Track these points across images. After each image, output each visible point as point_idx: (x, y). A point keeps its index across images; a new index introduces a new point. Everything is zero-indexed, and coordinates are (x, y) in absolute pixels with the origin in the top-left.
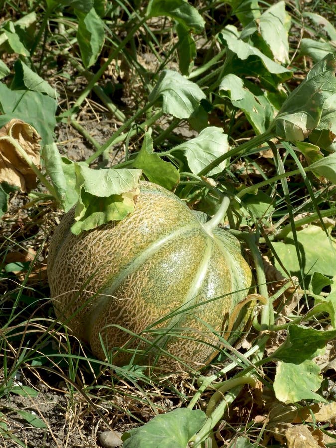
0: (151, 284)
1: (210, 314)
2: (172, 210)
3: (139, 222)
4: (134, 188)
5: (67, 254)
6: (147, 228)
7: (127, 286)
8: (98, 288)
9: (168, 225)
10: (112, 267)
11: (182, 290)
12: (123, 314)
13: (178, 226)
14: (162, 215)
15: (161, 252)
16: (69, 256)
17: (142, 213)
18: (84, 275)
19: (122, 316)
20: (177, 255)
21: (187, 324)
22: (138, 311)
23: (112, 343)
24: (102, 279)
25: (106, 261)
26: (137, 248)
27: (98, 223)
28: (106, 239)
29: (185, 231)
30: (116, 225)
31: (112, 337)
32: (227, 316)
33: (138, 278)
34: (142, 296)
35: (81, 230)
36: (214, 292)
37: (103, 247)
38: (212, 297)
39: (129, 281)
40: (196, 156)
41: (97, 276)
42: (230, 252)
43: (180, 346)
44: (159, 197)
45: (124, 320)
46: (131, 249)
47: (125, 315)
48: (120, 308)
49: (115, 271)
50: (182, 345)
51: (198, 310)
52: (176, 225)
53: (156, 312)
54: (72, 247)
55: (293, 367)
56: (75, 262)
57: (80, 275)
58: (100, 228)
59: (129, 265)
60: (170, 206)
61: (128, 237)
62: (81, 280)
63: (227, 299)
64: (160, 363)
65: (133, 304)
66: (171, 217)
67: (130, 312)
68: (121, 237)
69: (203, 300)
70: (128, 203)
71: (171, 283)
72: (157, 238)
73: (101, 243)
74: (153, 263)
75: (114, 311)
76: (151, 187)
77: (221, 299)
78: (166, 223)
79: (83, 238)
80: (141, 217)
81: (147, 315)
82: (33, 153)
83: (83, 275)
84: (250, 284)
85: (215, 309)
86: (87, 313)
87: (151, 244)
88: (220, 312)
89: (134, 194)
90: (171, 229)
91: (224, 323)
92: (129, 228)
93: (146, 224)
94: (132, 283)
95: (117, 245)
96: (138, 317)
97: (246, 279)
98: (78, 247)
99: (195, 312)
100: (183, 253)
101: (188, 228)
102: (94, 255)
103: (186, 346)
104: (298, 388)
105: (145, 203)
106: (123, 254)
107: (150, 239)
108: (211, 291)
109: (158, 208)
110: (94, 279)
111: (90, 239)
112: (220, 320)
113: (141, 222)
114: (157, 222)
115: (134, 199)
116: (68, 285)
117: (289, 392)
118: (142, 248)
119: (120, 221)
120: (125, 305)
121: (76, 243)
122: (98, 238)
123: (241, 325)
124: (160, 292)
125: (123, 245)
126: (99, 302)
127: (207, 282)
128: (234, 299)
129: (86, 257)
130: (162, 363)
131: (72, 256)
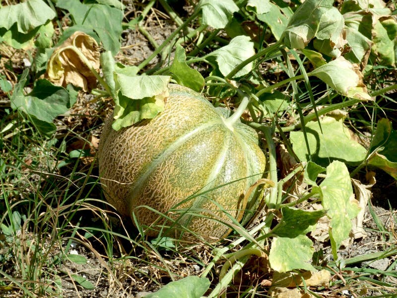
0: (177, 171)
1: (227, 195)
2: (196, 109)
3: (168, 120)
4: (163, 91)
5: (110, 146)
6: (174, 124)
7: (158, 173)
8: (135, 174)
9: (192, 122)
10: (146, 157)
11: (203, 175)
12: (155, 195)
13: (201, 122)
14: (188, 113)
15: (186, 145)
16: (112, 147)
17: (170, 112)
18: (124, 164)
19: (153, 197)
20: (199, 147)
21: (207, 204)
22: (166, 193)
23: (147, 219)
24: (138, 167)
25: (140, 152)
26: (166, 141)
27: (134, 121)
28: (141, 134)
29: (207, 127)
30: (149, 122)
31: (146, 215)
32: (242, 196)
33: (166, 166)
34: (169, 181)
35: (121, 126)
36: (230, 177)
37: (138, 141)
38: (229, 181)
39: (159, 169)
40: (226, 61)
41: (133, 165)
42: (247, 143)
43: (202, 222)
44: (186, 98)
45: (156, 200)
46: (161, 142)
47: (156, 197)
48: (152, 191)
49: (148, 161)
50: (204, 221)
51: (216, 192)
52: (200, 121)
53: (181, 194)
54: (114, 141)
55: (288, 241)
56: (116, 153)
57: (120, 163)
58: (136, 125)
59: (159, 155)
60: (194, 106)
61: (158, 132)
62: (121, 167)
63: (241, 183)
64: (186, 235)
65: (162, 187)
66: (195, 115)
67: (160, 195)
68: (152, 133)
69: (221, 184)
70: (159, 103)
71: (194, 170)
72: (183, 133)
73: (136, 137)
74: (179, 154)
75: (148, 193)
76: (181, 90)
77: (236, 182)
78: (191, 120)
79: (122, 133)
80: (169, 115)
81: (173, 197)
82: (93, 59)
83: (122, 163)
84: (264, 169)
85: (231, 191)
86: (127, 195)
87: (177, 138)
88: (236, 194)
89: (164, 96)
90: (195, 125)
91: (239, 203)
92: (159, 125)
93: (173, 122)
94: (161, 170)
95: (150, 139)
96: (166, 198)
97: (260, 165)
98: (118, 140)
99: (214, 194)
100: (204, 145)
101: (210, 124)
102: (131, 147)
103: (207, 222)
104: (290, 259)
105: (173, 104)
106: (154, 147)
107: (177, 134)
108: (227, 176)
109: (184, 108)
110: (131, 167)
111: (128, 134)
112: (236, 200)
113: (169, 120)
114: (183, 120)
115: (164, 101)
116: (111, 171)
117: (283, 263)
118: (170, 141)
119: (152, 119)
120: (156, 189)
121: (117, 137)
122: (134, 133)
123: (256, 203)
124: (184, 177)
125: (154, 139)
126: (136, 185)
127: (225, 169)
128: (249, 182)
129: (124, 149)
130: (188, 236)
131: (114, 148)
